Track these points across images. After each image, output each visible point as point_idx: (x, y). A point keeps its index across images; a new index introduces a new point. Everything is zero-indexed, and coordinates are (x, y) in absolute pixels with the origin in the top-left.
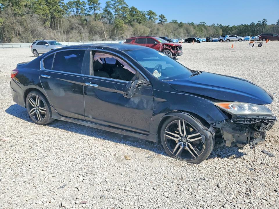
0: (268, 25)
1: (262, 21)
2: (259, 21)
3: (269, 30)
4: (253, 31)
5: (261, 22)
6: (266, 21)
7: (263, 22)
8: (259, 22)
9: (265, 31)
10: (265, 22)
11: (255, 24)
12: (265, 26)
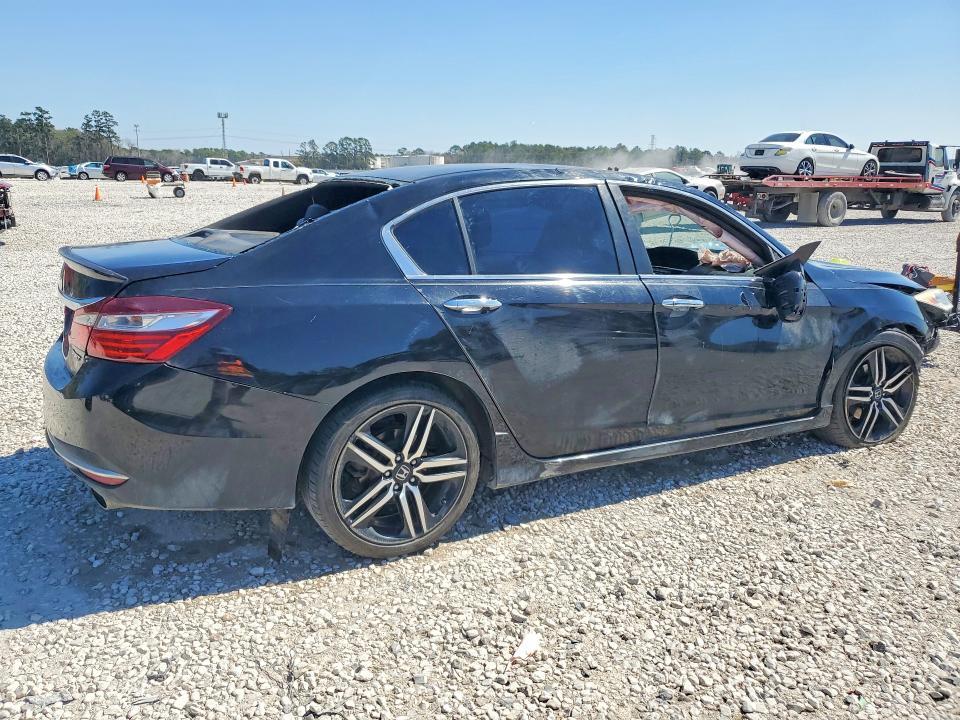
0: (57, 128)
1: (35, 114)
2: (22, 114)
3: (64, 148)
4: (9, 143)
5: (33, 117)
6: (46, 116)
7: (37, 119)
8: (24, 117)
9: (52, 147)
10: (46, 119)
11: (13, 122)
12: (49, 131)
